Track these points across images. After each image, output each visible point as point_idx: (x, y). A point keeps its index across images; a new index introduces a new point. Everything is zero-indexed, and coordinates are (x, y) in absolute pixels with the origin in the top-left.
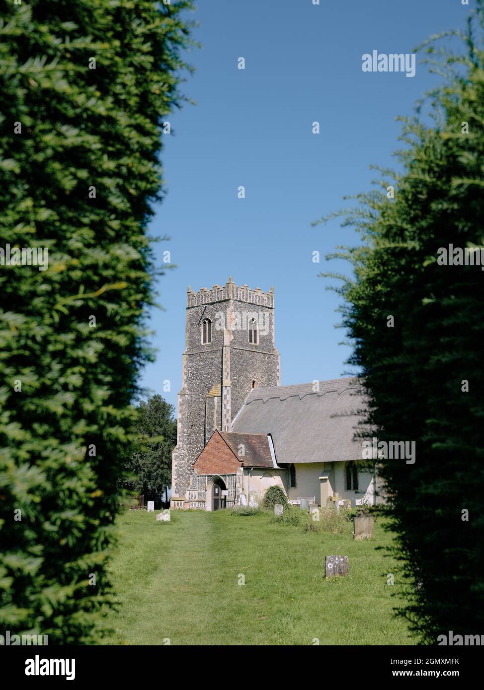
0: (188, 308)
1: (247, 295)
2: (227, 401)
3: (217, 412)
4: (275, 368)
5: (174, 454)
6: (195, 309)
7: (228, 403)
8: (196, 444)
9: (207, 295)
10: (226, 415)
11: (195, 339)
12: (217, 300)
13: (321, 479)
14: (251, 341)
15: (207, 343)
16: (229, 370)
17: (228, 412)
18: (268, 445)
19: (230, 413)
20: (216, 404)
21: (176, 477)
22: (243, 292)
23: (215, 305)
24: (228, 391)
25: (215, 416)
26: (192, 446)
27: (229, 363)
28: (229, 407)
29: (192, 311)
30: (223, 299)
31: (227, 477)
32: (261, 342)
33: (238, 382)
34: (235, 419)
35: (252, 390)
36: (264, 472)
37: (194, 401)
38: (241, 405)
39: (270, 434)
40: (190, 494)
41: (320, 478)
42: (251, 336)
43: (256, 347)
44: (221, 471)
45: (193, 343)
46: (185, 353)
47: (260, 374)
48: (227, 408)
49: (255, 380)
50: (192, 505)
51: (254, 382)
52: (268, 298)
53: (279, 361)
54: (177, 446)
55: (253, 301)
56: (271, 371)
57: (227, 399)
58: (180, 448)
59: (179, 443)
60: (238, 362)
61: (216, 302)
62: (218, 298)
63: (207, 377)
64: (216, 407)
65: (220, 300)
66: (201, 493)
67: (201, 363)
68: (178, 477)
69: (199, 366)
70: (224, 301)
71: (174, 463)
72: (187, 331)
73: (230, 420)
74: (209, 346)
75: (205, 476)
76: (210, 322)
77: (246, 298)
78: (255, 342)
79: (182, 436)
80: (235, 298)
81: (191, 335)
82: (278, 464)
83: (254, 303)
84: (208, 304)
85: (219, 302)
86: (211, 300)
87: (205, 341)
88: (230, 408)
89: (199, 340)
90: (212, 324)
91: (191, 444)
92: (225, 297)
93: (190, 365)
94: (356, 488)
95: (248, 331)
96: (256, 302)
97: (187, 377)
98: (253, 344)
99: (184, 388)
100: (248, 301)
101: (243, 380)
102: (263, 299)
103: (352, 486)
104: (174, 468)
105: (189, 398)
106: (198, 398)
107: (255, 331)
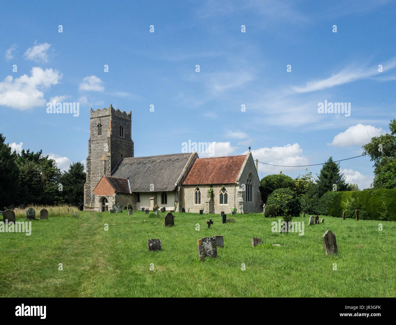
0: (91, 119)
1: (119, 114)
2: (109, 163)
4: (132, 149)
5: (84, 187)
8: (95, 182)
9: (100, 113)
10: (108, 169)
11: (94, 134)
12: (105, 115)
14: (120, 136)
16: (110, 148)
18: (127, 183)
19: (110, 168)
20: (104, 164)
21: (86, 196)
22: (117, 112)
24: (109, 158)
25: (103, 169)
27: (110, 145)
29: (93, 120)
31: (108, 197)
32: (125, 137)
34: (113, 171)
35: (121, 158)
36: (125, 195)
37: (94, 162)
38: (116, 165)
39: (128, 179)
41: (150, 198)
42: (120, 133)
43: (123, 139)
44: (106, 194)
47: (124, 151)
49: (122, 154)
50: (93, 209)
52: (129, 116)
54: (86, 183)
56: (129, 150)
58: (87, 183)
59: (87, 181)
60: (114, 145)
61: (104, 116)
62: (105, 114)
63: (100, 151)
65: (106, 115)
67: (97, 145)
68: (87, 196)
69: (96, 146)
71: (85, 190)
72: (90, 129)
73: (110, 172)
74: (101, 137)
75: (99, 196)
76: (101, 125)
78: (123, 136)
79: (88, 178)
80: (113, 115)
81: (92, 131)
82: (132, 192)
84: (100, 117)
85: (106, 116)
86: (102, 115)
87: (99, 135)
88: (110, 166)
90: (102, 127)
91: (93, 182)
92: (108, 114)
93: (92, 145)
94: (166, 203)
95: (119, 131)
96: (123, 118)
97: (91, 151)
98: (121, 137)
99: (89, 156)
100: (119, 117)
101: (117, 154)
102: (126, 116)
103: (164, 202)
104: (85, 192)
105: (91, 161)
106: (96, 161)
107: (123, 131)
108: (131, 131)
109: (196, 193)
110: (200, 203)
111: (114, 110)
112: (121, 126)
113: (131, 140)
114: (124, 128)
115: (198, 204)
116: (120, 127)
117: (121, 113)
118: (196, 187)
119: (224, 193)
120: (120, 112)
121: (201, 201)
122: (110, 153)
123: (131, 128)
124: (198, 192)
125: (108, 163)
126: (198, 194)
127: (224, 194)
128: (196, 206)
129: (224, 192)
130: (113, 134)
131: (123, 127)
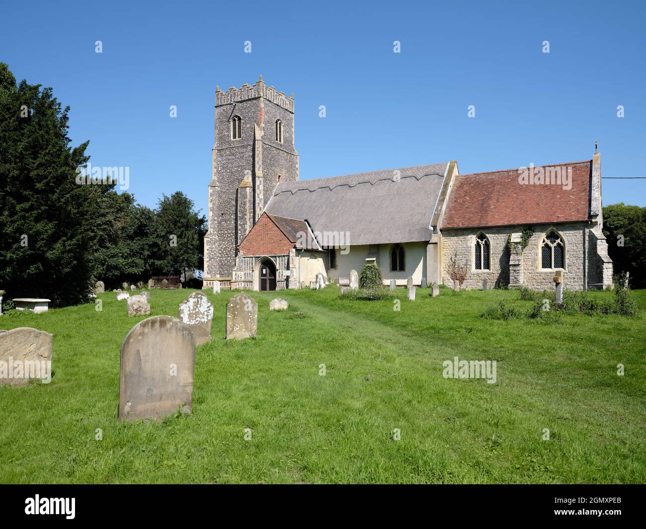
0: (217, 107)
1: (274, 96)
2: (260, 191)
3: (250, 201)
4: (295, 167)
5: (205, 240)
6: (224, 108)
7: (260, 193)
8: (226, 230)
9: (237, 94)
10: (258, 203)
11: (225, 135)
12: (247, 98)
13: (367, 261)
14: (277, 140)
15: (237, 139)
16: (261, 162)
17: (261, 201)
19: (263, 202)
20: (248, 194)
22: (271, 93)
23: (245, 103)
24: (260, 182)
25: (248, 204)
26: (222, 232)
27: (261, 156)
28: (261, 196)
29: (220, 110)
30: (253, 97)
31: (278, 258)
32: (285, 142)
33: (268, 175)
34: (267, 206)
35: (278, 184)
36: (310, 254)
37: (224, 192)
38: (270, 196)
39: (306, 221)
40: (236, 274)
41: (367, 259)
42: (277, 134)
43: (281, 145)
45: (222, 139)
46: (214, 148)
47: (284, 170)
50: (239, 285)
51: (279, 176)
52: (290, 103)
53: (298, 161)
56: (291, 169)
57: (260, 189)
58: (211, 234)
60: (268, 157)
61: (247, 100)
62: (248, 96)
63: (237, 170)
64: (248, 197)
65: (250, 98)
66: (248, 274)
67: (231, 157)
68: (210, 260)
69: (229, 160)
70: (255, 99)
71: (206, 247)
72: (216, 128)
74: (239, 141)
75: (252, 257)
76: (240, 119)
77: (274, 99)
78: (280, 141)
79: (213, 223)
80: (265, 97)
81: (221, 132)
82: (321, 247)
83: (279, 104)
84: (238, 102)
85: (249, 100)
86: (241, 98)
87: (235, 137)
88: (263, 196)
89: (229, 136)
90: (242, 122)
91: (222, 231)
92: (255, 95)
93: (219, 159)
94: (402, 268)
95: (275, 129)
96: (281, 104)
97: (217, 170)
99: (214, 180)
100: (275, 102)
101: (271, 174)
102: (286, 104)
103: (398, 268)
104: (206, 252)
105: (219, 189)
106: (228, 189)
107: (280, 131)
109: (478, 246)
110: (487, 266)
112: (279, 120)
114: (282, 124)
115: (483, 270)
116: (276, 122)
117: (277, 95)
118: (479, 232)
119: (555, 244)
121: (491, 263)
122: (261, 172)
124: (482, 243)
126: (482, 246)
127: (553, 246)
128: (478, 275)
129: (553, 242)
130: (264, 135)
131: (280, 123)
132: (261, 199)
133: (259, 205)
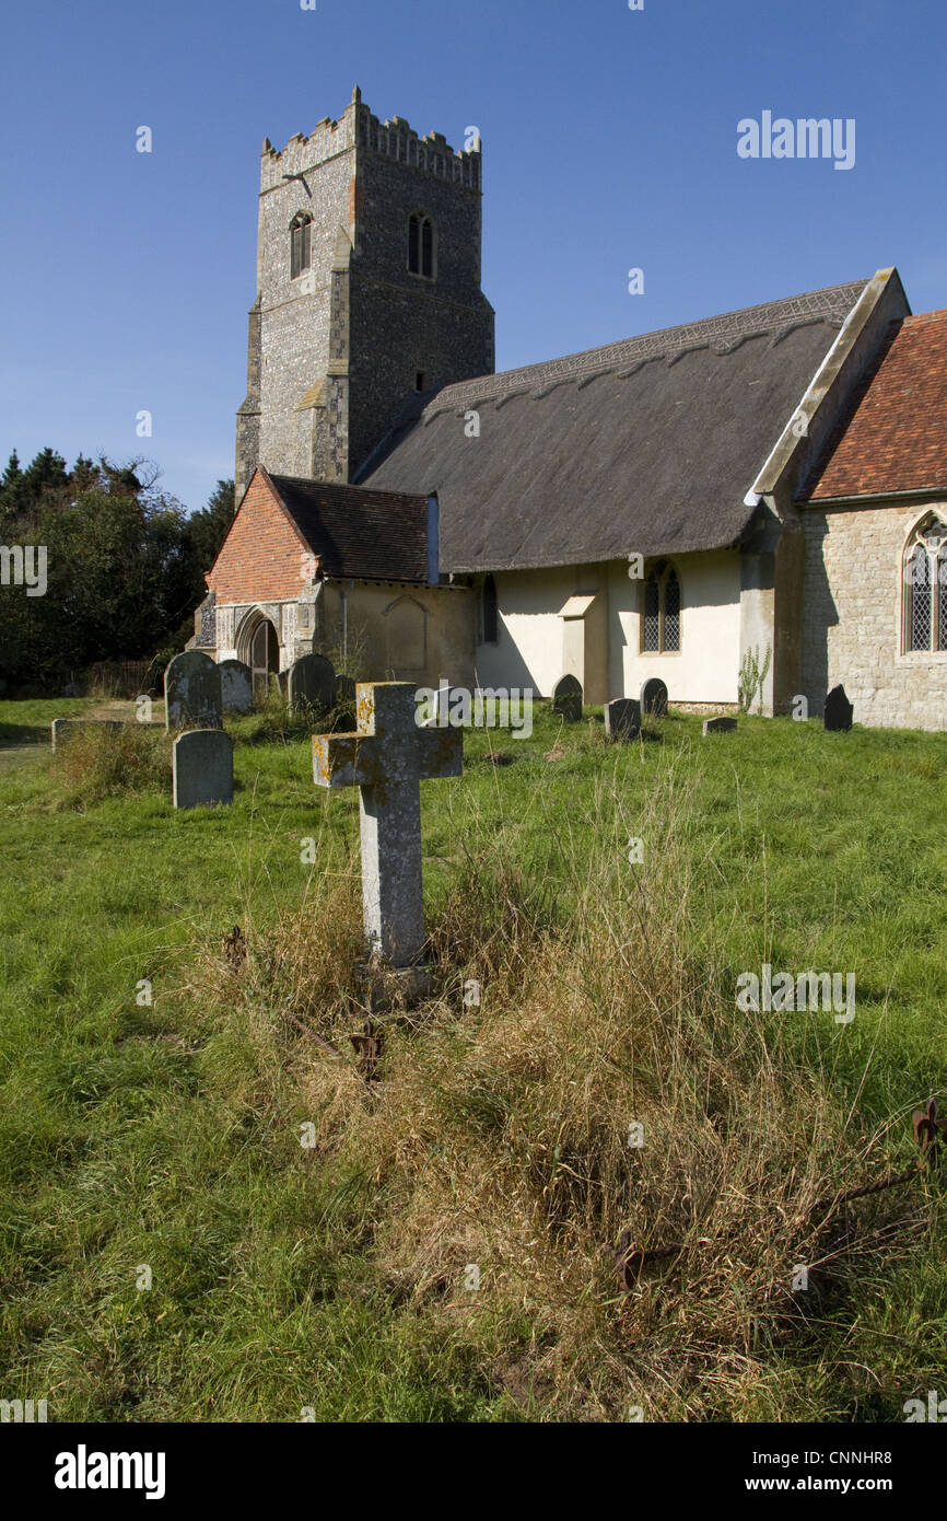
1: (403, 144)
2: (339, 416)
3: (317, 448)
4: (482, 346)
6: (277, 195)
7: (340, 422)
9: (303, 152)
10: (334, 452)
11: (279, 272)
12: (324, 159)
14: (414, 269)
15: (302, 276)
16: (346, 336)
17: (340, 446)
19: (346, 447)
20: (314, 427)
22: (393, 136)
23: (321, 174)
24: (340, 389)
25: (313, 457)
28: (343, 432)
32: (444, 276)
33: (375, 370)
34: (363, 464)
38: (383, 432)
42: (414, 254)
43: (429, 286)
45: (271, 282)
47: (437, 358)
48: (339, 434)
49: (425, 369)
51: (419, 376)
52: (466, 164)
55: (421, 164)
57: (339, 410)
61: (326, 166)
62: (329, 150)
63: (301, 364)
64: (315, 435)
65: (331, 154)
67: (290, 329)
69: (285, 337)
70: (341, 155)
72: (260, 253)
73: (345, 468)
74: (306, 282)
76: (306, 219)
77: (403, 155)
78: (428, 271)
80: (369, 147)
81: (269, 262)
83: (424, 168)
84: (305, 174)
85: (330, 160)
88: (347, 434)
90: (314, 225)
92: (340, 148)
93: (265, 338)
94: (674, 645)
95: (406, 241)
96: (431, 170)
97: (259, 370)
98: (420, 276)
99: (251, 397)
100: (408, 162)
101: (389, 367)
102: (450, 165)
105: (262, 421)
106: (281, 420)
107: (428, 246)
108: (477, 250)
111: (375, 121)
112: (421, 214)
113: (481, 298)
114: (434, 225)
116: (414, 220)
117: (415, 142)
120: (410, 137)
122: (346, 361)
123: (477, 233)
125: (334, 419)
130: (363, 256)
131: (427, 224)
132: (340, 440)
133: (334, 458)
